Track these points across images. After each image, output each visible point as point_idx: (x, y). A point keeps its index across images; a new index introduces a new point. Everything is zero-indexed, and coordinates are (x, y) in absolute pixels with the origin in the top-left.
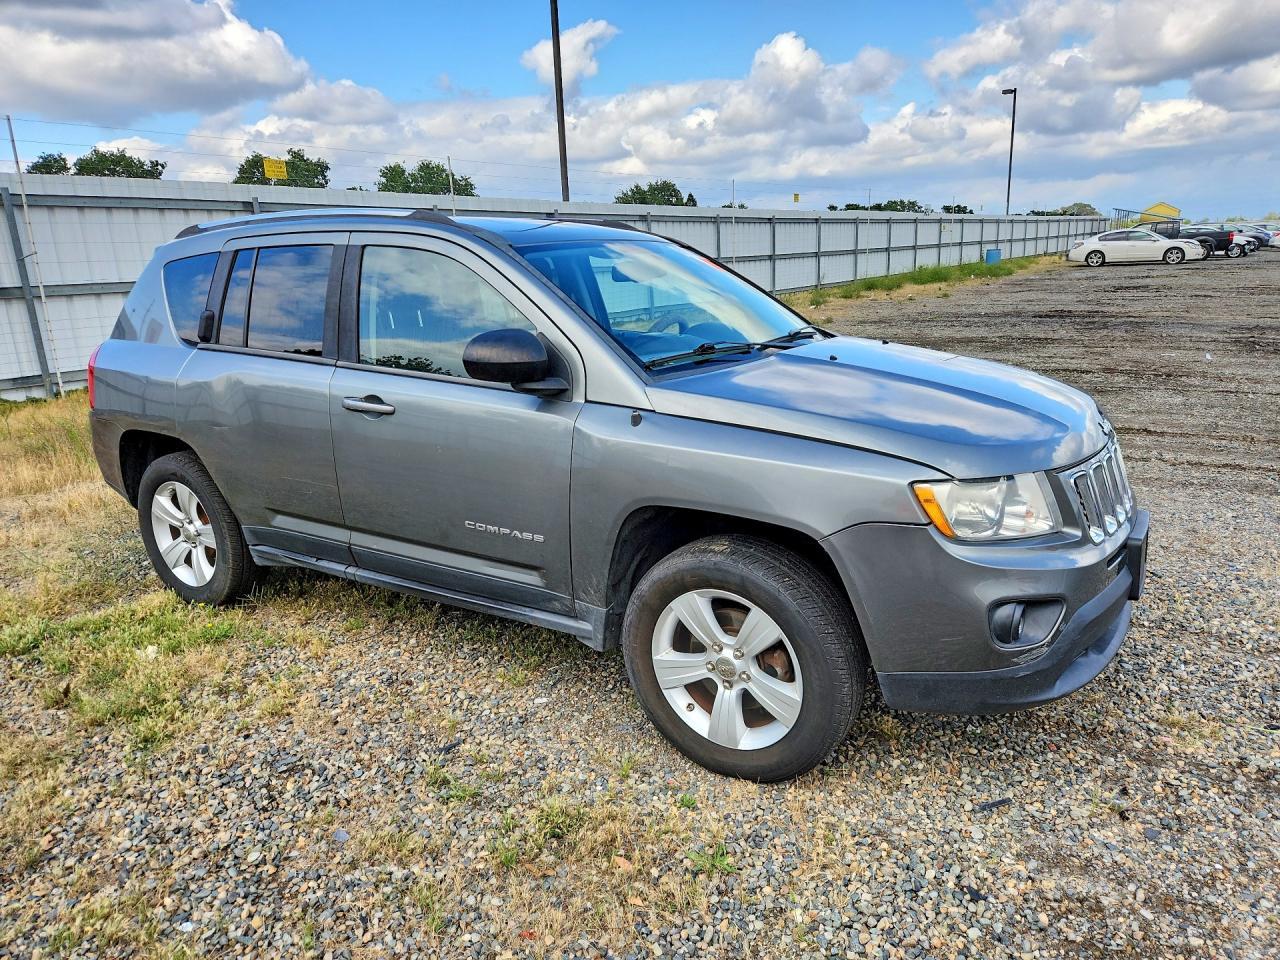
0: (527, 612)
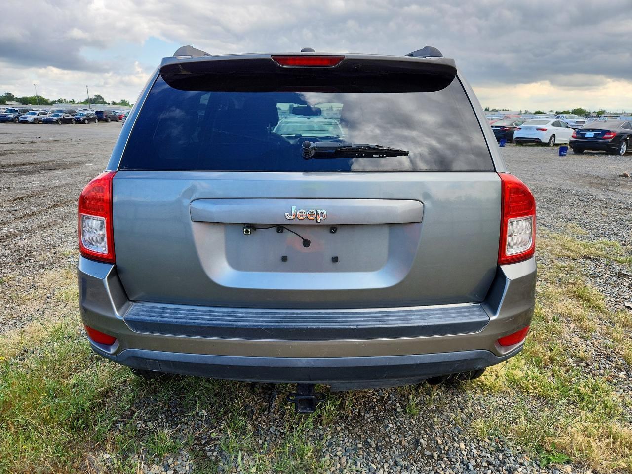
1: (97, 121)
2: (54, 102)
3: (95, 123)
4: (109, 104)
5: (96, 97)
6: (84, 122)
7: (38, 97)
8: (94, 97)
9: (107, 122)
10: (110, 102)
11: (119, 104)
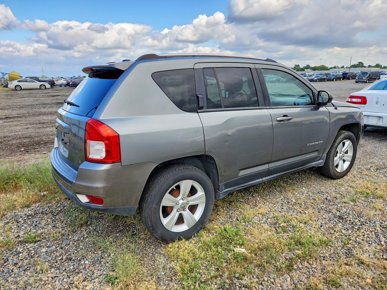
0: (310, 164)
1: (341, 79)
2: (331, 68)
3: (340, 80)
4: (366, 67)
5: (358, 63)
6: (333, 80)
7: (323, 66)
8: (357, 63)
9: (349, 79)
10: (367, 66)
11: (374, 67)
